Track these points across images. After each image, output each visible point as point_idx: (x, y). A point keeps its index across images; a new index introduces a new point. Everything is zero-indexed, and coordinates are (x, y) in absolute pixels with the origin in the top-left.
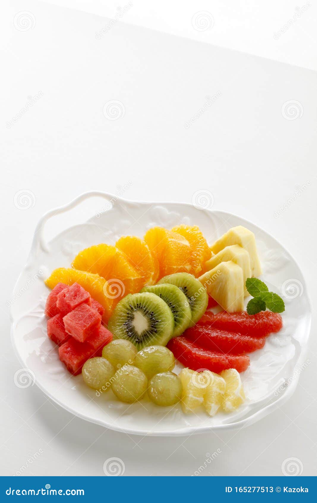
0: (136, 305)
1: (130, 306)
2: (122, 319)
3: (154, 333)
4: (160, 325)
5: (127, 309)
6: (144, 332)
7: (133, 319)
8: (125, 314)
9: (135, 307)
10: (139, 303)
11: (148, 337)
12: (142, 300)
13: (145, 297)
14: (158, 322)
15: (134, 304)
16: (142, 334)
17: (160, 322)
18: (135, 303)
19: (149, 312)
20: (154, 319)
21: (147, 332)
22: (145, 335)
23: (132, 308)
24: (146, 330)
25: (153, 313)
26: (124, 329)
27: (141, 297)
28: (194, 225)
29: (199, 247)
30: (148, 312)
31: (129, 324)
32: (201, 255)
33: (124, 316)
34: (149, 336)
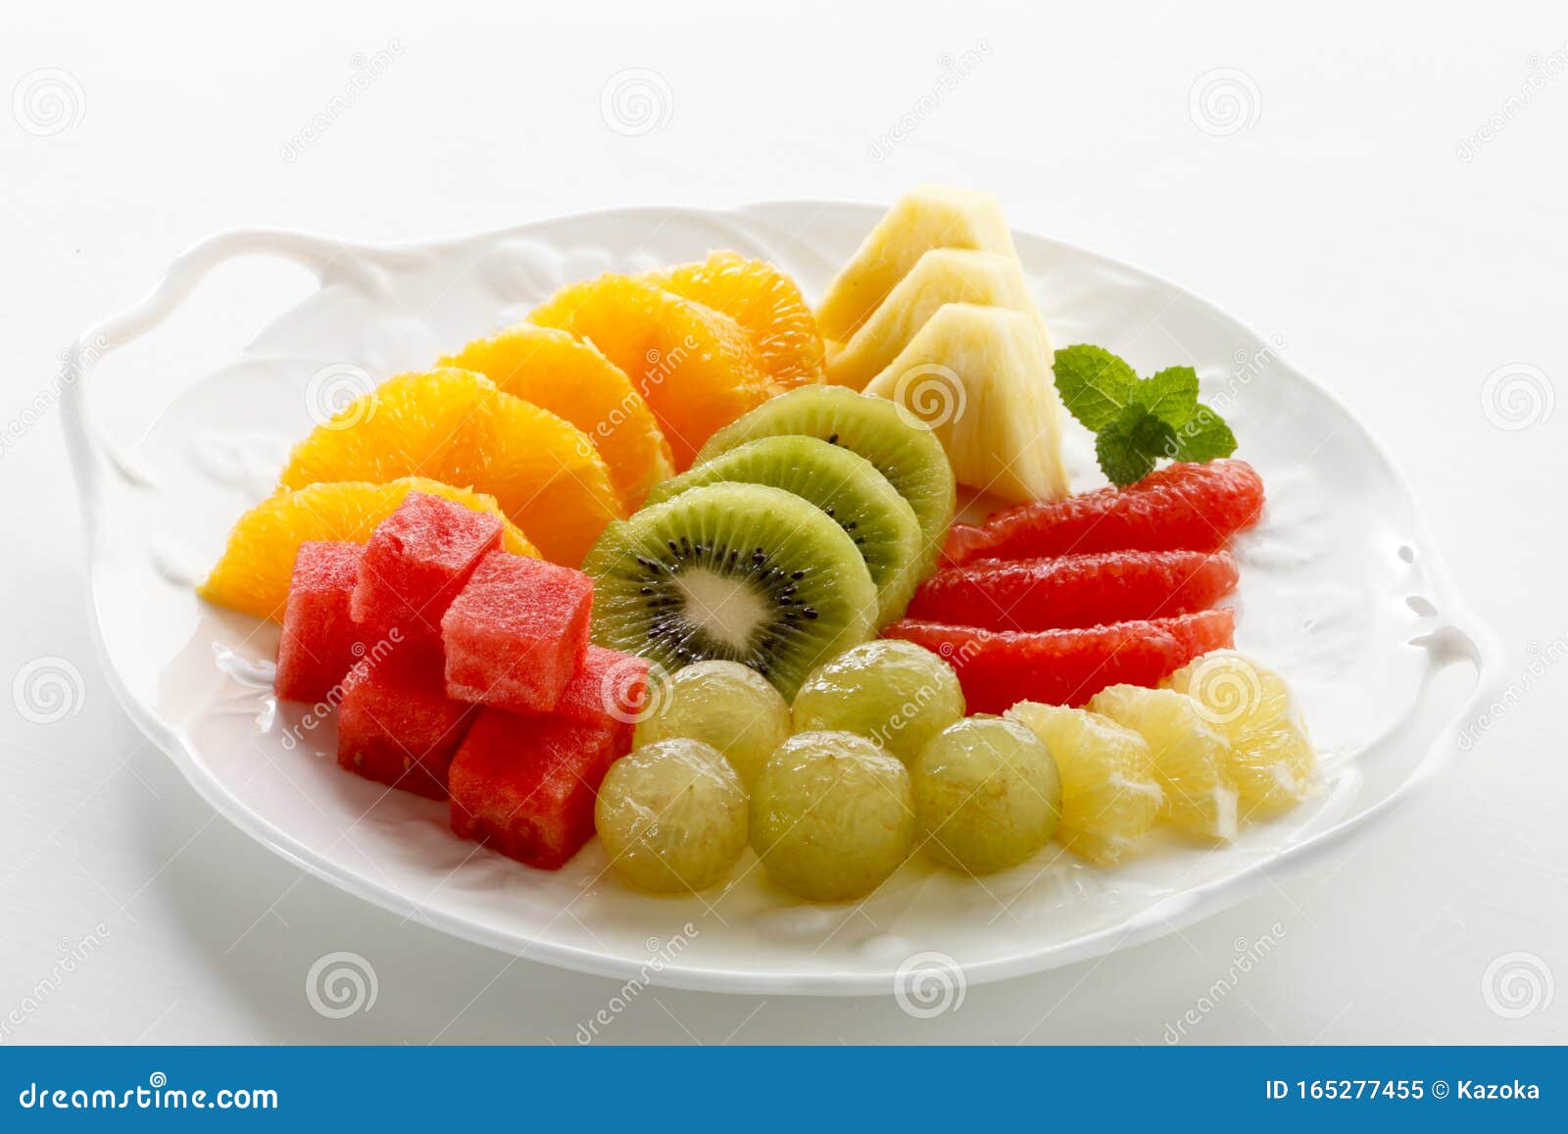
0: (668, 551)
1: (641, 562)
2: (631, 621)
3: (804, 622)
4: (817, 584)
5: (631, 577)
6: (756, 633)
7: (684, 602)
8: (634, 600)
9: (664, 559)
10: (675, 540)
11: (784, 646)
12: (687, 522)
13: (691, 510)
14: (799, 576)
15: (654, 548)
16: (751, 643)
17: (813, 573)
18: (658, 541)
19: (741, 555)
20: (779, 572)
21: (772, 629)
22: (767, 645)
23: (654, 568)
24: (760, 624)
25: (759, 551)
26: (663, 650)
27: (674, 515)
28: (711, 252)
29: (780, 315)
30: (734, 556)
31: (675, 627)
32: (807, 335)
33: (633, 607)
34: (787, 641)
